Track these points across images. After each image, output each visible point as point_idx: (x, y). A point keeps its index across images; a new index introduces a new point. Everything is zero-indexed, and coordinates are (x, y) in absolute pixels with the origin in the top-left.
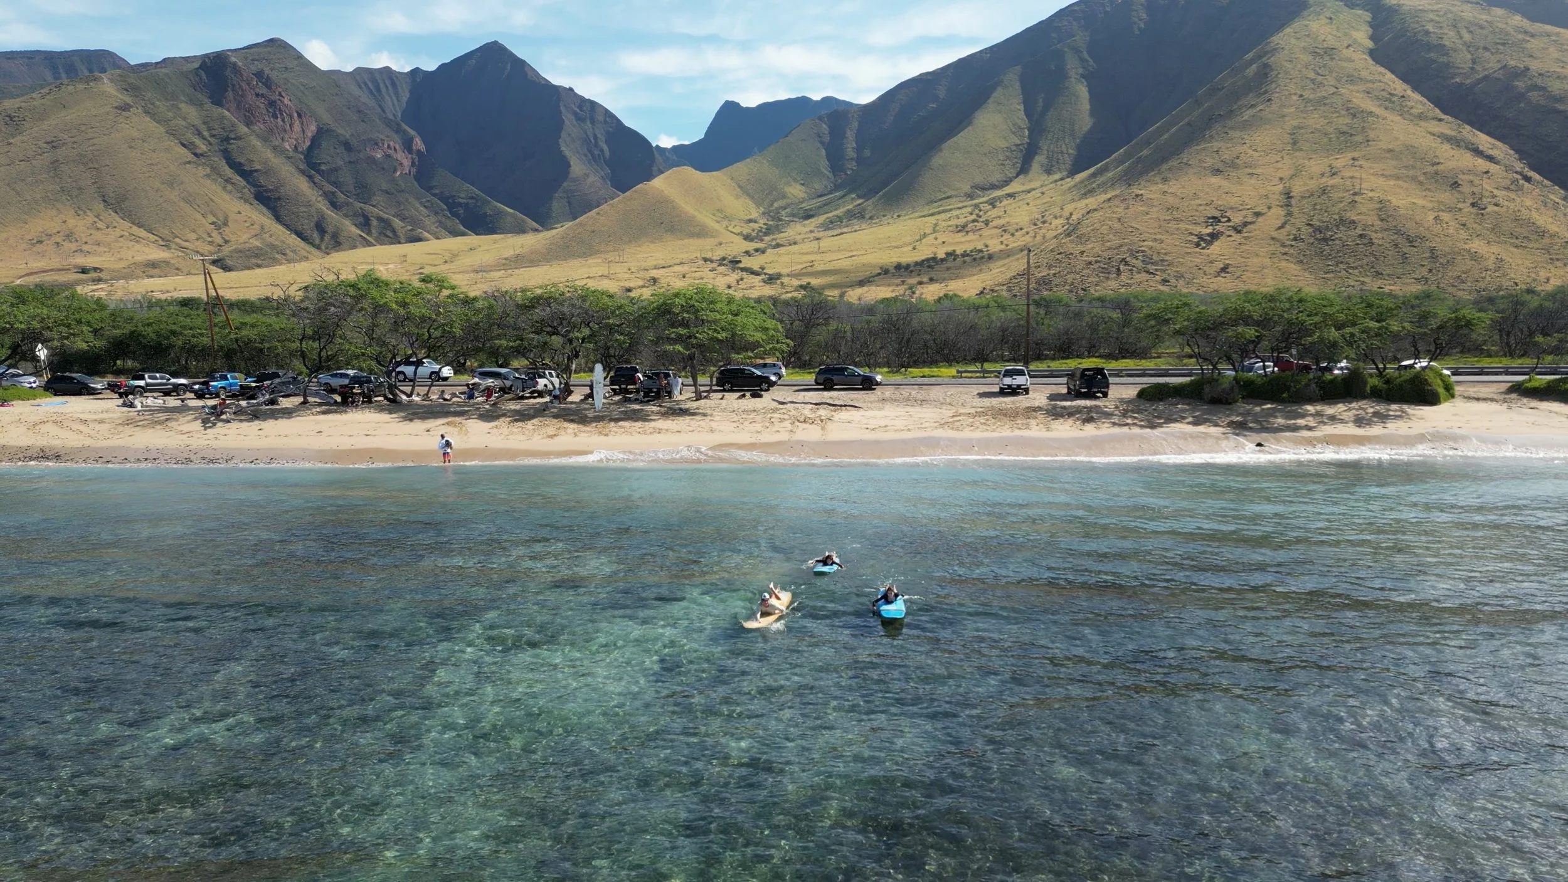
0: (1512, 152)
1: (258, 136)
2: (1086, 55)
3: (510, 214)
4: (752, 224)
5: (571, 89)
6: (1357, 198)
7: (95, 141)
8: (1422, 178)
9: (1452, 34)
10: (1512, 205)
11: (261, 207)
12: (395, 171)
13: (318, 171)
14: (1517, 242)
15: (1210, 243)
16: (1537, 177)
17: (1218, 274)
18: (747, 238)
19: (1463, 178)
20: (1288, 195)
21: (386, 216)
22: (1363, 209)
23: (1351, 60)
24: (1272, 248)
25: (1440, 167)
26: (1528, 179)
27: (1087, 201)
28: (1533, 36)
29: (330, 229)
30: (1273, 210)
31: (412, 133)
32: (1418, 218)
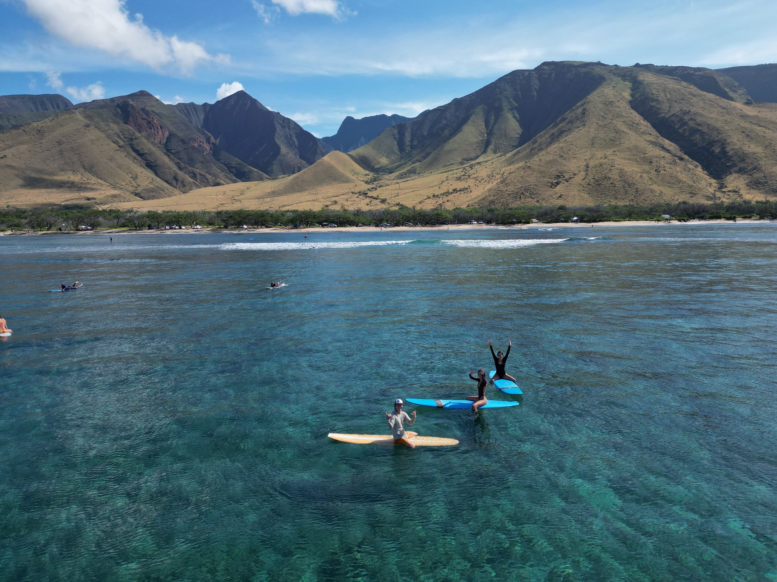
0: (678, 147)
1: (145, 137)
2: (511, 100)
3: (256, 171)
4: (367, 176)
5: (279, 113)
6: (612, 168)
7: (77, 141)
8: (639, 160)
9: (663, 94)
10: (670, 171)
11: (149, 170)
12: (204, 152)
13: (171, 153)
14: (670, 185)
15: (556, 186)
16: (686, 157)
17: (558, 198)
18: (366, 182)
19: (654, 160)
20: (587, 166)
21: (203, 173)
22: (613, 172)
23: (619, 107)
24: (579, 188)
25: (646, 155)
26: (681, 159)
27: (511, 167)
28: (695, 96)
29: (180, 179)
30: (581, 173)
31: (210, 134)
32: (633, 176)
